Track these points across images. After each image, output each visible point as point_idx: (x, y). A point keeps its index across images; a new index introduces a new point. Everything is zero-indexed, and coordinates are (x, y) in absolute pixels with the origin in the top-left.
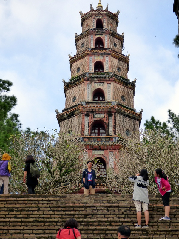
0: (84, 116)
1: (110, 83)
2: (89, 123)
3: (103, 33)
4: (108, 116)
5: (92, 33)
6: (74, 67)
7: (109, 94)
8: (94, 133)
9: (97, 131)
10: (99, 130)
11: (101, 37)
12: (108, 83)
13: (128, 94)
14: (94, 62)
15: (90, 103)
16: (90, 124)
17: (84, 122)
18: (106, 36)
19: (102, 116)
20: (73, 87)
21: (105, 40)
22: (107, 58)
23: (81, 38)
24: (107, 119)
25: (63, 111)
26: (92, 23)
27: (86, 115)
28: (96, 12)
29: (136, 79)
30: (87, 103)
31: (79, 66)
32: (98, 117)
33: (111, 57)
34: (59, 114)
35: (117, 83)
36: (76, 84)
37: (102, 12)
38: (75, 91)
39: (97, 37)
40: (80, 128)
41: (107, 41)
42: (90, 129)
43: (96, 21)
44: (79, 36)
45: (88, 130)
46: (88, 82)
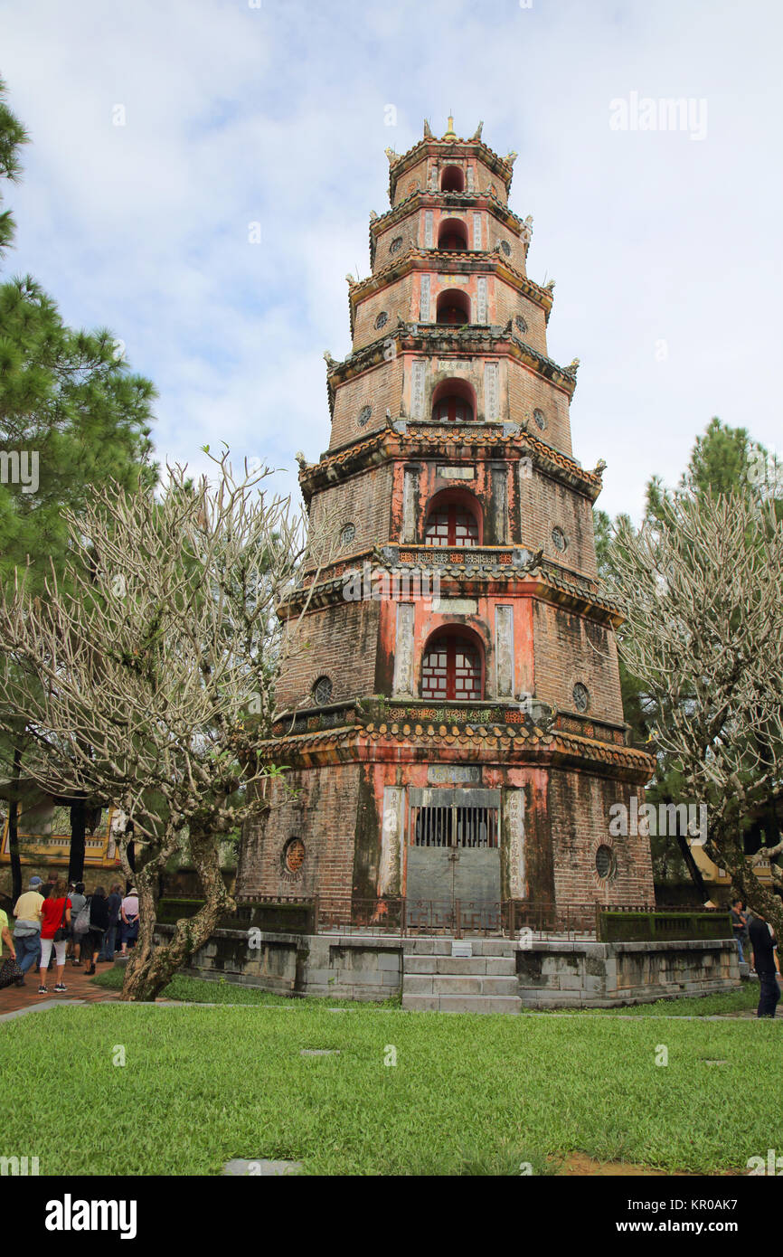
0: (402, 471)
1: (493, 360)
2: (417, 496)
3: (466, 205)
4: (489, 473)
5: (428, 204)
6: (365, 314)
7: (494, 397)
8: (436, 536)
9: (447, 528)
10: (452, 530)
11: (461, 218)
12: (488, 360)
13: (555, 406)
14: (438, 293)
15: (424, 425)
16: (423, 502)
17: (402, 492)
18: (476, 215)
19: (467, 473)
20: (362, 376)
21: (472, 226)
22: (483, 280)
23: (389, 226)
24: (486, 484)
25: (322, 457)
26: (429, 179)
27: (407, 469)
28: (442, 144)
29: (579, 361)
30: (414, 425)
31: (381, 309)
32: (451, 474)
33: (496, 280)
34: (308, 466)
35: (518, 364)
36: (372, 365)
37: (462, 145)
38: (369, 386)
39: (446, 216)
40: (386, 515)
41: (480, 231)
42: (421, 518)
43: (441, 171)
44: (383, 220)
45: (417, 521)
46: (414, 354)
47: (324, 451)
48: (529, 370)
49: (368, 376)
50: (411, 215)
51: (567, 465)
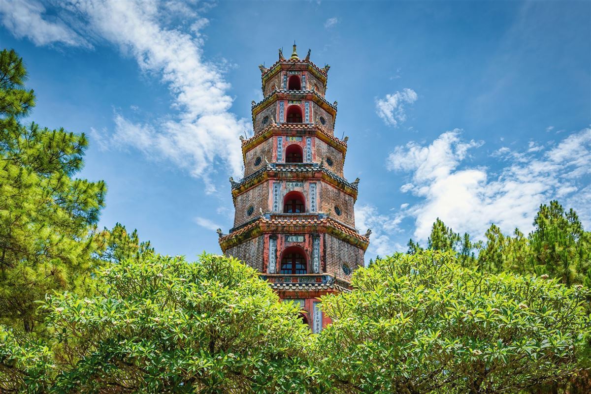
0: (268, 238)
1: (314, 182)
2: (276, 251)
3: (301, 98)
4: (311, 239)
5: (281, 97)
6: (250, 158)
7: (314, 200)
8: (286, 269)
9: (291, 265)
10: (294, 265)
11: (299, 105)
12: (311, 182)
13: (346, 203)
14: (286, 147)
15: (280, 216)
16: (279, 253)
17: (268, 249)
18: (307, 103)
19: (301, 239)
20: (249, 190)
21: (304, 109)
22: (310, 139)
23: (262, 109)
24: (309, 244)
25: (230, 231)
26: (282, 83)
27: (270, 238)
28: (289, 63)
29: (359, 180)
30: (274, 216)
31: (258, 154)
32: (293, 240)
33: (316, 139)
34: (223, 236)
35: (327, 183)
36: (253, 185)
37: (299, 63)
38: (253, 195)
39: (290, 104)
40: (261, 260)
41: (309, 112)
42: (278, 262)
43: (288, 79)
44: (258, 106)
45: (276, 263)
46: (274, 180)
47: (231, 228)
48: (332, 186)
49: (252, 190)
50: (273, 103)
51: (350, 233)
